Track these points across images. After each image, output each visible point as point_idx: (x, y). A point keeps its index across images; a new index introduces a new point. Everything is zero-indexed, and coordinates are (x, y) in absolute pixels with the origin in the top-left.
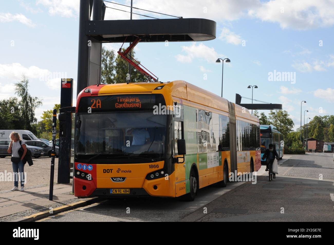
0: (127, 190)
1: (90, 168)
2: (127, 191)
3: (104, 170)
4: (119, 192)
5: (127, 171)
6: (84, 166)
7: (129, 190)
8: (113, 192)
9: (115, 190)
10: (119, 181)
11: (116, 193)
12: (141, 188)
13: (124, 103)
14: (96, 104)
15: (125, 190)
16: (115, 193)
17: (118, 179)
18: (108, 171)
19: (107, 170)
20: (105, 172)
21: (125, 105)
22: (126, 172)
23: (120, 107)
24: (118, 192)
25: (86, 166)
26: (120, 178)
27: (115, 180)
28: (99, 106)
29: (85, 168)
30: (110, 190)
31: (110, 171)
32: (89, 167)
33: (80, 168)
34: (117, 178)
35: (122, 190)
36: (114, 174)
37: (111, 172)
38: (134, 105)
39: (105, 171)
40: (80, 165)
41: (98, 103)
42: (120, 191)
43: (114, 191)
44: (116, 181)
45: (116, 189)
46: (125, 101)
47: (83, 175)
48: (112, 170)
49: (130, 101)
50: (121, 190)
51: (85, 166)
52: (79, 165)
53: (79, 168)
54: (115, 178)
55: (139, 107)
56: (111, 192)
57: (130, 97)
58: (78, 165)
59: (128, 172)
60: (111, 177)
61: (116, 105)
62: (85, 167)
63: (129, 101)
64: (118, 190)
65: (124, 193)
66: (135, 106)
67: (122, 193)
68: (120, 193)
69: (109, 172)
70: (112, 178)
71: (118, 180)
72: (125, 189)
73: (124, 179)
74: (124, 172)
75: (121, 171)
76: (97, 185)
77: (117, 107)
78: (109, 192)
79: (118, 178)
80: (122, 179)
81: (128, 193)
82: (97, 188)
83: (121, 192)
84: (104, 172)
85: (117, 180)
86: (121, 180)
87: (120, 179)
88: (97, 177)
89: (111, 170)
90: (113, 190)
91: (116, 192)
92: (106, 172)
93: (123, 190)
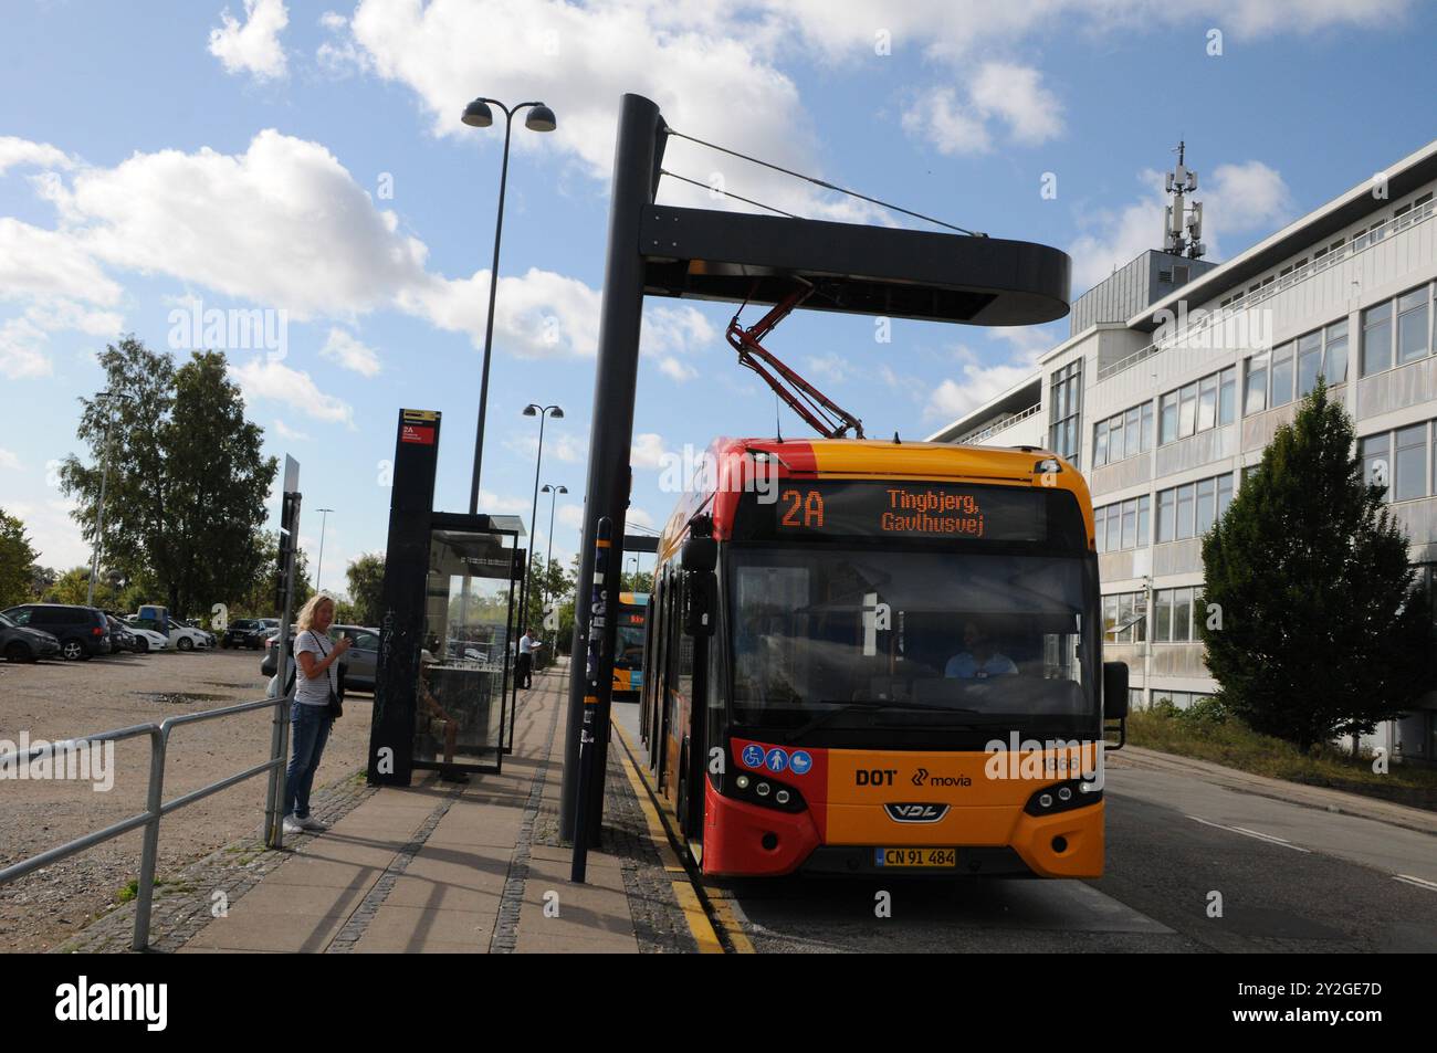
0: (946, 853)
1: (800, 762)
2: (946, 855)
3: (859, 773)
4: (914, 859)
5: (953, 780)
6: (773, 754)
7: (953, 855)
8: (889, 861)
9: (898, 853)
10: (920, 818)
11: (900, 864)
12: (1005, 845)
13: (919, 516)
14: (802, 508)
15: (936, 854)
16: (895, 864)
17: (916, 811)
18: (877, 779)
19: (873, 773)
20: (863, 780)
21: (919, 522)
22: (949, 782)
23: (900, 526)
24: (907, 862)
25: (782, 755)
26: (925, 806)
27: (903, 813)
28: (814, 518)
29: (776, 763)
30: (878, 851)
31: (886, 776)
32: (798, 761)
33: (756, 763)
34: (912, 805)
35: (926, 854)
36: (902, 790)
37: (890, 783)
38: (955, 524)
39: (865, 778)
40: (756, 749)
41: (812, 509)
42: (917, 855)
43: (893, 857)
44: (905, 817)
45: (900, 851)
46: (922, 508)
47: (763, 790)
48: (893, 775)
49: (942, 509)
50: (919, 853)
51: (778, 753)
52: (752, 749)
53: (750, 760)
54: (903, 806)
55: (977, 532)
56: (879, 861)
57: (942, 493)
58: (748, 751)
59: (957, 784)
60: (890, 801)
61: (884, 521)
62: (777, 758)
63: (939, 507)
64: (907, 851)
65: (932, 864)
66: (961, 526)
67: (926, 863)
68: (915, 864)
69: (880, 782)
70: (892, 807)
71: (917, 814)
72: (937, 851)
73: (939, 808)
74: (944, 782)
75: (929, 779)
76: (824, 834)
77: (888, 526)
78: (874, 861)
79: (915, 808)
80: (931, 811)
81: (947, 864)
82: (823, 845)
83: (920, 862)
84: (859, 783)
85: (910, 814)
86: (926, 814)
87: (925, 809)
88: (828, 801)
89: (889, 773)
90: (886, 851)
91: (902, 861)
92: (866, 783)
93: (930, 852)
